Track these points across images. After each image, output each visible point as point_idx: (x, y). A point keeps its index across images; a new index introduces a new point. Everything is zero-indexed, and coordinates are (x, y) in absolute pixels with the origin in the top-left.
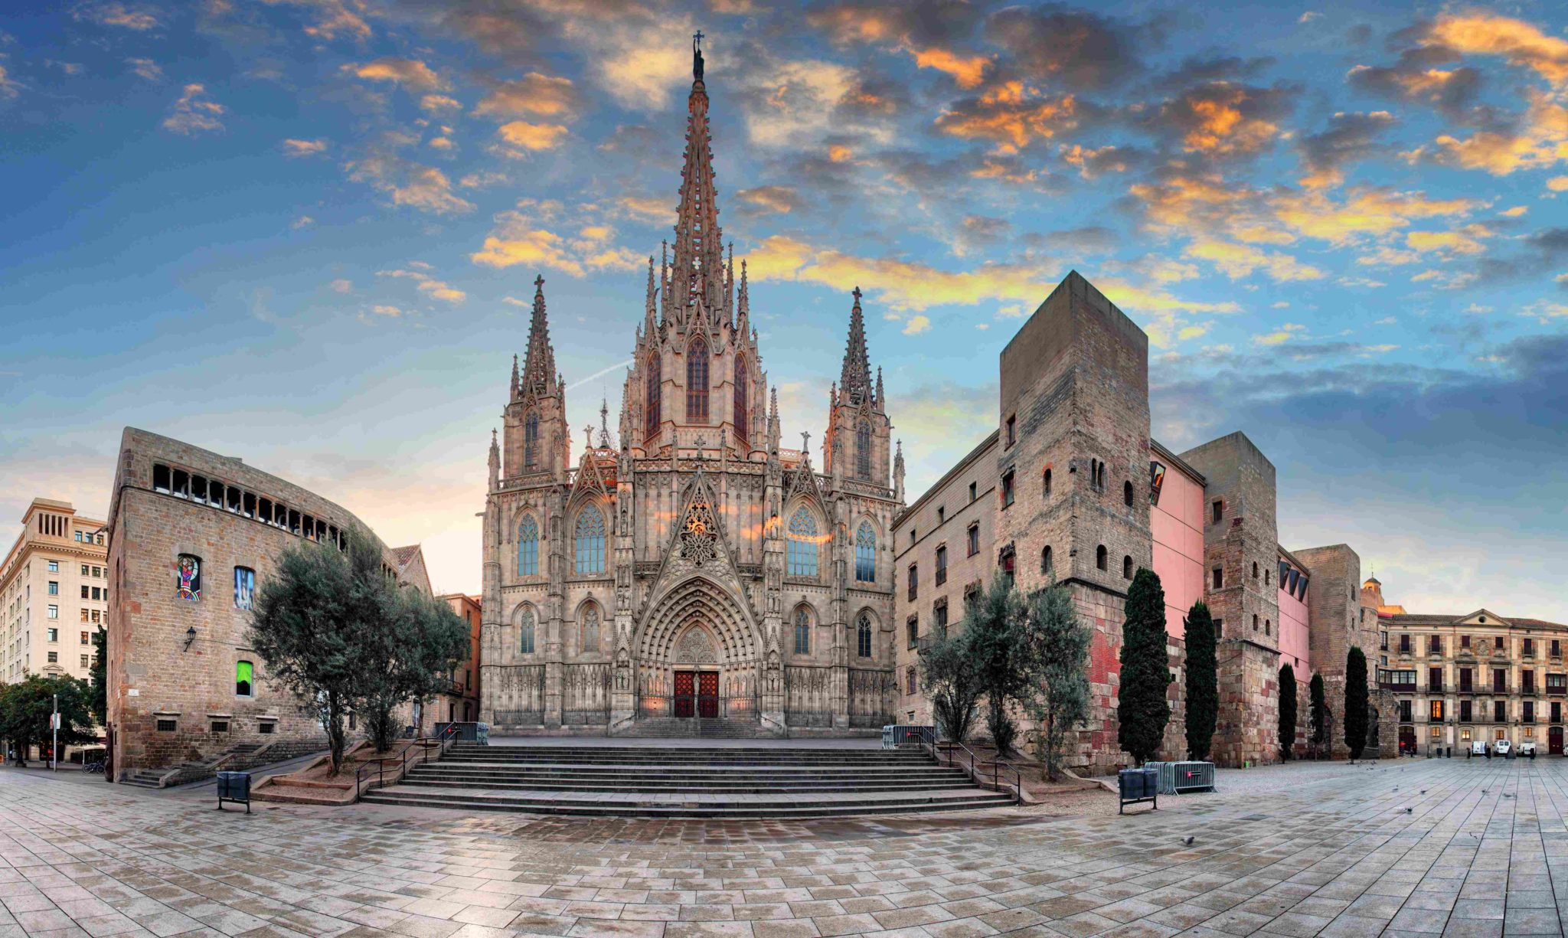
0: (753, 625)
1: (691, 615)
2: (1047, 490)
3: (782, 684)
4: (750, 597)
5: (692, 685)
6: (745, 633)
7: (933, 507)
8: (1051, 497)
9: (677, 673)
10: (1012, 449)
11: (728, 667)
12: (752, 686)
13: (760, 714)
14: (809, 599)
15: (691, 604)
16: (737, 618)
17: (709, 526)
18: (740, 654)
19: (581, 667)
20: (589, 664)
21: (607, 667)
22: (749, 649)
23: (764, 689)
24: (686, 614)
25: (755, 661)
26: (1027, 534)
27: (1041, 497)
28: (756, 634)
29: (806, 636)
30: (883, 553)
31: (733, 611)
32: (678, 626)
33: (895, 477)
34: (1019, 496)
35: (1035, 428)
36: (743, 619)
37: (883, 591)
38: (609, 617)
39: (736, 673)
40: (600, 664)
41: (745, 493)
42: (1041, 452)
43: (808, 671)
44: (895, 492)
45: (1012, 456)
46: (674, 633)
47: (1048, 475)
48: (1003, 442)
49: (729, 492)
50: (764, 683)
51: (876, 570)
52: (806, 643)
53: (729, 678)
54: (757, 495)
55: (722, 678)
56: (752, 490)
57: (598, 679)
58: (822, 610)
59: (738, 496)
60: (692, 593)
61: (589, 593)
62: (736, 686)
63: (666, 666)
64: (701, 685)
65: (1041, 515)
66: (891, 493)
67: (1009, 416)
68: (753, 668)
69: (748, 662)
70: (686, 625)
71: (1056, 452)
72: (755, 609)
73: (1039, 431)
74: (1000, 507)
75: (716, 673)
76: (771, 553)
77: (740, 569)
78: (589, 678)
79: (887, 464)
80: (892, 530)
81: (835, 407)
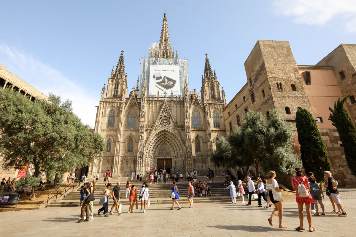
0: (182, 144)
1: (163, 141)
2: (264, 96)
3: (192, 162)
4: (181, 135)
5: (163, 163)
6: (180, 146)
7: (234, 104)
8: (266, 97)
9: (158, 159)
10: (252, 86)
11: (175, 157)
12: (183, 163)
13: (185, 172)
14: (199, 135)
15: (163, 138)
16: (177, 141)
17: (168, 115)
18: (179, 152)
19: (127, 157)
20: (129, 156)
21: (135, 157)
22: (181, 151)
23: (187, 164)
24: (161, 141)
25: (183, 155)
26: (261, 109)
27: (263, 98)
28: (183, 146)
29: (199, 146)
30: (221, 119)
31: (176, 139)
32: (159, 144)
33: (222, 97)
34: (256, 99)
35: (257, 80)
36: (179, 142)
37: (223, 130)
38: (136, 141)
39: (178, 159)
40: (133, 156)
41: (178, 106)
42: (260, 86)
43: (201, 157)
44: (223, 101)
45: (252, 88)
46: (157, 146)
47: (263, 91)
48: (249, 85)
49: (174, 106)
50: (186, 162)
51: (220, 124)
52: (199, 148)
53: (175, 161)
54: (182, 106)
55: (173, 161)
56: (180, 105)
57: (132, 161)
58: (204, 138)
59: (177, 107)
60: (163, 134)
61: (131, 134)
62: (177, 163)
63: (155, 157)
64: (166, 163)
65: (264, 103)
66: (222, 101)
67: (249, 78)
68: (182, 157)
69: (180, 155)
70: (161, 144)
71: (264, 84)
72: (183, 139)
73: (258, 80)
74: (251, 103)
75: (171, 159)
76: (186, 122)
77: (178, 127)
78: (129, 161)
79: (219, 94)
80: (223, 112)
81: (203, 81)
